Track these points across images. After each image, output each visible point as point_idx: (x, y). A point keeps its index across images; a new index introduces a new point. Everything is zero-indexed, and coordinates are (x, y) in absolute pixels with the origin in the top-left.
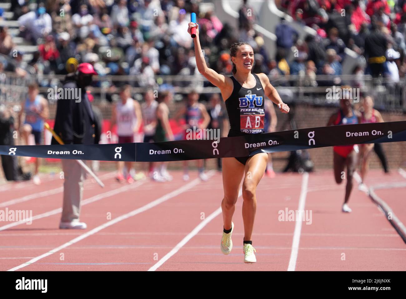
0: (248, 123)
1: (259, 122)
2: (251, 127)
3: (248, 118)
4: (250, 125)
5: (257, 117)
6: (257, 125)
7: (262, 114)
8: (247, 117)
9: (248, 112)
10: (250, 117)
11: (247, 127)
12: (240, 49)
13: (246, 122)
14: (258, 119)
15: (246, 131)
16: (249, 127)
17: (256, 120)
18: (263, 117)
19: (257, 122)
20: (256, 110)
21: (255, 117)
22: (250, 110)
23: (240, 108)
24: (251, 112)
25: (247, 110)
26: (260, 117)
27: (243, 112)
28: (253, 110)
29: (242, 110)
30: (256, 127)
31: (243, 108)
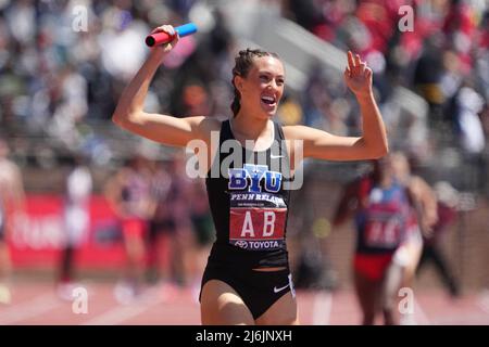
0: (247, 227)
1: (272, 223)
2: (252, 235)
3: (248, 213)
4: (251, 231)
5: (266, 215)
6: (268, 231)
7: (281, 207)
8: (244, 212)
9: (247, 201)
10: (253, 213)
11: (243, 235)
12: (257, 64)
13: (243, 225)
14: (270, 218)
15: (241, 244)
16: (248, 235)
17: (266, 218)
18: (283, 213)
19: (266, 223)
20: (265, 197)
21: (263, 214)
22: (251, 197)
23: (231, 191)
24: (254, 201)
25: (245, 197)
26: (276, 212)
27: (236, 202)
28: (258, 197)
29: (234, 197)
30: (265, 234)
31: (237, 192)
